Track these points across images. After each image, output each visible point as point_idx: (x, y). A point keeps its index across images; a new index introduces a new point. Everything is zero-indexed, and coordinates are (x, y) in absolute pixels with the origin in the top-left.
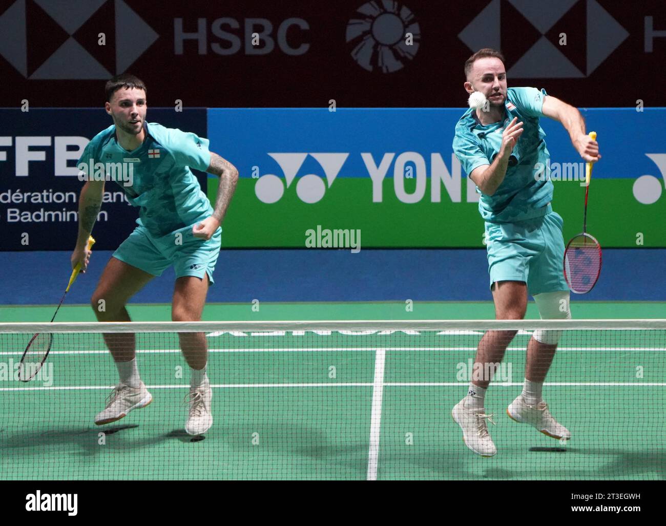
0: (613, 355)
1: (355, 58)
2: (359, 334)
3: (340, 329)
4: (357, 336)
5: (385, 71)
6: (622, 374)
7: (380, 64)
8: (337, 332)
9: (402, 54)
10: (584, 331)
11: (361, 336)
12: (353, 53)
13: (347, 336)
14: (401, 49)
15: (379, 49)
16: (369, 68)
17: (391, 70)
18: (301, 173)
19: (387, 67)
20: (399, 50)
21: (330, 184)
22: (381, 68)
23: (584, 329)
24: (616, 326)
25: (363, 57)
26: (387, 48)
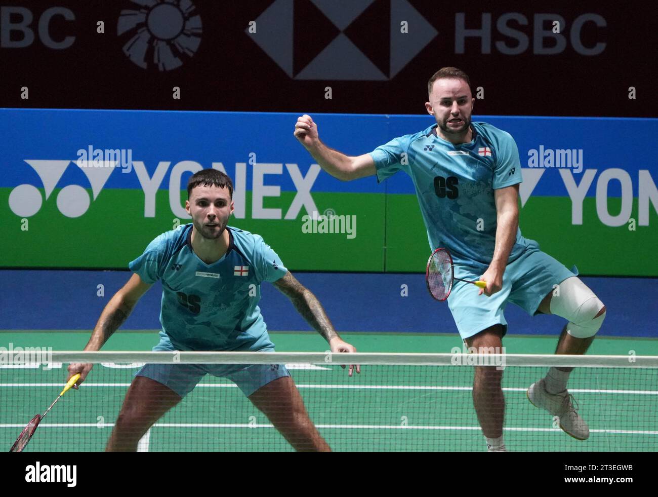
0: (412, 394)
1: (127, 53)
2: (124, 367)
3: (102, 361)
4: (121, 369)
5: (161, 68)
6: (421, 416)
7: (156, 61)
8: (98, 364)
9: (181, 50)
10: (380, 366)
11: (126, 369)
12: (125, 48)
13: (110, 369)
14: (179, 45)
15: (154, 44)
16: (144, 65)
17: (168, 68)
18: (62, 183)
19: (163, 64)
20: (178, 46)
21: (95, 196)
22: (157, 65)
23: (379, 363)
24: (416, 361)
25: (136, 53)
26: (164, 43)
